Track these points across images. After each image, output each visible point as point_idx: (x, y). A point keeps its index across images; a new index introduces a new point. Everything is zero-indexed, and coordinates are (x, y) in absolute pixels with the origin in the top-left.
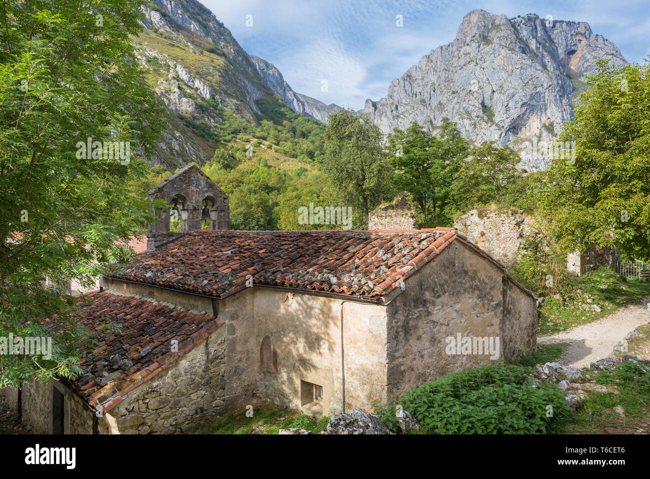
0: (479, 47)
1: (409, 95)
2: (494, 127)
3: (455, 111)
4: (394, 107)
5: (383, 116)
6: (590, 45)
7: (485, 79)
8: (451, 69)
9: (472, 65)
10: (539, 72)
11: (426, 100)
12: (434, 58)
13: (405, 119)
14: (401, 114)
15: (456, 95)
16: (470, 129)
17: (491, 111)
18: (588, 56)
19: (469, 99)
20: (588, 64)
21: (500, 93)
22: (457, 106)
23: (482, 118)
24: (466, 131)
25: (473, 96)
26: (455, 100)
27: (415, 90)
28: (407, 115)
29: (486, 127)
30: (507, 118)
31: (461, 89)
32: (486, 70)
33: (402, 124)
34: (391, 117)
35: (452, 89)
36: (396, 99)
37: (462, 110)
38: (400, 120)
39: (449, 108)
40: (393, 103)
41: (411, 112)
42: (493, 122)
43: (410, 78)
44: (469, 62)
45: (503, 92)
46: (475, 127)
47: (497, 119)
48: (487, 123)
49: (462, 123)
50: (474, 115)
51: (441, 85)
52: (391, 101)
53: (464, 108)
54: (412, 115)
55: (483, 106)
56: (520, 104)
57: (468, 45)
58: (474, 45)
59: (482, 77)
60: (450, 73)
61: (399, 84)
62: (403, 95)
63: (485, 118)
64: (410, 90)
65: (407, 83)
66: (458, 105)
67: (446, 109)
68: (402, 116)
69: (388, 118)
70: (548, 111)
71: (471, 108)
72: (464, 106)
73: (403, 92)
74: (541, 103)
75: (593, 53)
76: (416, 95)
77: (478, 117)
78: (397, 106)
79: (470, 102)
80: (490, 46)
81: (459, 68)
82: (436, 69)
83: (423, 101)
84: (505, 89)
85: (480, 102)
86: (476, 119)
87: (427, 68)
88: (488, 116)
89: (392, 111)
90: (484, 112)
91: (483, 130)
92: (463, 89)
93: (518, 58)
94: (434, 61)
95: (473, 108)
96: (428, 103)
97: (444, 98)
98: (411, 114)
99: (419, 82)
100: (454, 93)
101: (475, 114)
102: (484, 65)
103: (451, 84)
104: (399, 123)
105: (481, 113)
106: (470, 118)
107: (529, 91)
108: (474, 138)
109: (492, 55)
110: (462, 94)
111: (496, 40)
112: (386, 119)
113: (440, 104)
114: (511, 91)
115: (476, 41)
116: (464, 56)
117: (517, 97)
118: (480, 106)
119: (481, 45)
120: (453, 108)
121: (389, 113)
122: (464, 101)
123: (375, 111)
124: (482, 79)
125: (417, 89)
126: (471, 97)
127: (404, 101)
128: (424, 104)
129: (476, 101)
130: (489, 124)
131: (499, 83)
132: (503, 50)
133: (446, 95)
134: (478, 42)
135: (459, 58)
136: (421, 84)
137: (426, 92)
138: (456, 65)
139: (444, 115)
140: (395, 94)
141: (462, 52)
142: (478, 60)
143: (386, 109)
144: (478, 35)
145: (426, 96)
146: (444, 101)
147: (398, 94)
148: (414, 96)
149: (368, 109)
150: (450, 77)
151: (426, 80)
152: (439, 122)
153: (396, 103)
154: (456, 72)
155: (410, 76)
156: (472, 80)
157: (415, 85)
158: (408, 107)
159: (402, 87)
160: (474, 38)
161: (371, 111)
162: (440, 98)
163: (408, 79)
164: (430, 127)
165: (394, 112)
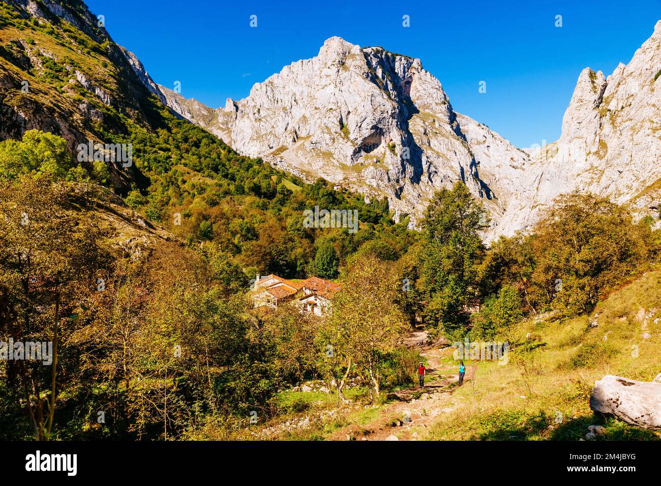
0: (338, 71)
1: (271, 101)
2: (349, 143)
3: (317, 125)
4: (257, 110)
5: (245, 117)
6: (421, 79)
7: (343, 101)
8: (314, 86)
9: (333, 86)
10: (386, 100)
11: (288, 108)
13: (267, 123)
14: (263, 118)
15: (318, 111)
16: (330, 142)
17: (347, 129)
18: (419, 88)
19: (329, 116)
20: (420, 94)
21: (355, 114)
23: (340, 134)
24: (327, 144)
25: (333, 114)
26: (317, 116)
27: (276, 97)
28: (268, 119)
29: (343, 142)
30: (360, 137)
32: (344, 93)
33: (264, 127)
34: (253, 119)
35: (315, 105)
36: (258, 103)
37: (323, 125)
38: (262, 123)
39: (312, 122)
40: (255, 106)
41: (272, 117)
42: (348, 138)
43: (272, 85)
44: (330, 84)
45: (357, 114)
46: (334, 142)
47: (352, 137)
48: (343, 138)
49: (323, 137)
50: (333, 131)
51: (304, 98)
52: (253, 104)
53: (325, 124)
54: (274, 120)
55: (340, 124)
56: (371, 126)
57: (329, 68)
58: (334, 69)
59: (340, 98)
61: (261, 88)
62: (265, 100)
63: (343, 135)
64: (272, 96)
65: (269, 89)
66: (319, 120)
67: (309, 122)
68: (263, 120)
70: (391, 134)
71: (330, 125)
72: (325, 121)
73: (265, 97)
74: (386, 127)
75: (423, 86)
76: (277, 101)
77: (336, 133)
78: (259, 109)
79: (330, 119)
80: (347, 72)
81: (321, 87)
82: (297, 80)
83: (284, 109)
84: (359, 112)
85: (338, 119)
86: (334, 134)
88: (344, 133)
89: (254, 114)
90: (341, 129)
91: (340, 145)
92: (324, 107)
93: (371, 87)
94: (295, 73)
95: (333, 125)
96: (289, 111)
97: (308, 112)
98: (272, 119)
99: (281, 89)
100: (316, 108)
102: (342, 88)
103: (314, 101)
104: (261, 126)
105: (338, 130)
106: (330, 133)
107: (378, 115)
108: (333, 151)
109: (349, 81)
110: (324, 111)
111: (352, 68)
112: (249, 121)
113: (304, 117)
114: (364, 115)
115: (336, 66)
116: (325, 77)
117: (368, 120)
118: (338, 123)
119: (340, 70)
120: (316, 123)
121: (251, 115)
122: (325, 117)
123: (237, 111)
124: (341, 100)
125: (278, 96)
126: (331, 114)
127: (266, 106)
128: (286, 112)
129: (335, 119)
130: (346, 141)
131: (355, 105)
132: (358, 78)
133: (309, 110)
134: (338, 67)
135: (321, 78)
136: (282, 92)
137: (287, 101)
138: (317, 83)
139: (308, 127)
140: (257, 97)
141: (323, 73)
142: (337, 83)
143: (248, 111)
144: (337, 61)
145: (288, 105)
146: (308, 115)
147: (260, 99)
148: (276, 102)
149: (229, 107)
150: (312, 93)
151: (287, 89)
152: (303, 134)
153: (259, 107)
154: (318, 90)
155: (272, 83)
156: (332, 100)
157: (276, 92)
158: (270, 112)
159: (265, 92)
160: (334, 63)
161: (232, 110)
162: (303, 111)
163: (270, 85)
164: (295, 137)
165: (257, 115)
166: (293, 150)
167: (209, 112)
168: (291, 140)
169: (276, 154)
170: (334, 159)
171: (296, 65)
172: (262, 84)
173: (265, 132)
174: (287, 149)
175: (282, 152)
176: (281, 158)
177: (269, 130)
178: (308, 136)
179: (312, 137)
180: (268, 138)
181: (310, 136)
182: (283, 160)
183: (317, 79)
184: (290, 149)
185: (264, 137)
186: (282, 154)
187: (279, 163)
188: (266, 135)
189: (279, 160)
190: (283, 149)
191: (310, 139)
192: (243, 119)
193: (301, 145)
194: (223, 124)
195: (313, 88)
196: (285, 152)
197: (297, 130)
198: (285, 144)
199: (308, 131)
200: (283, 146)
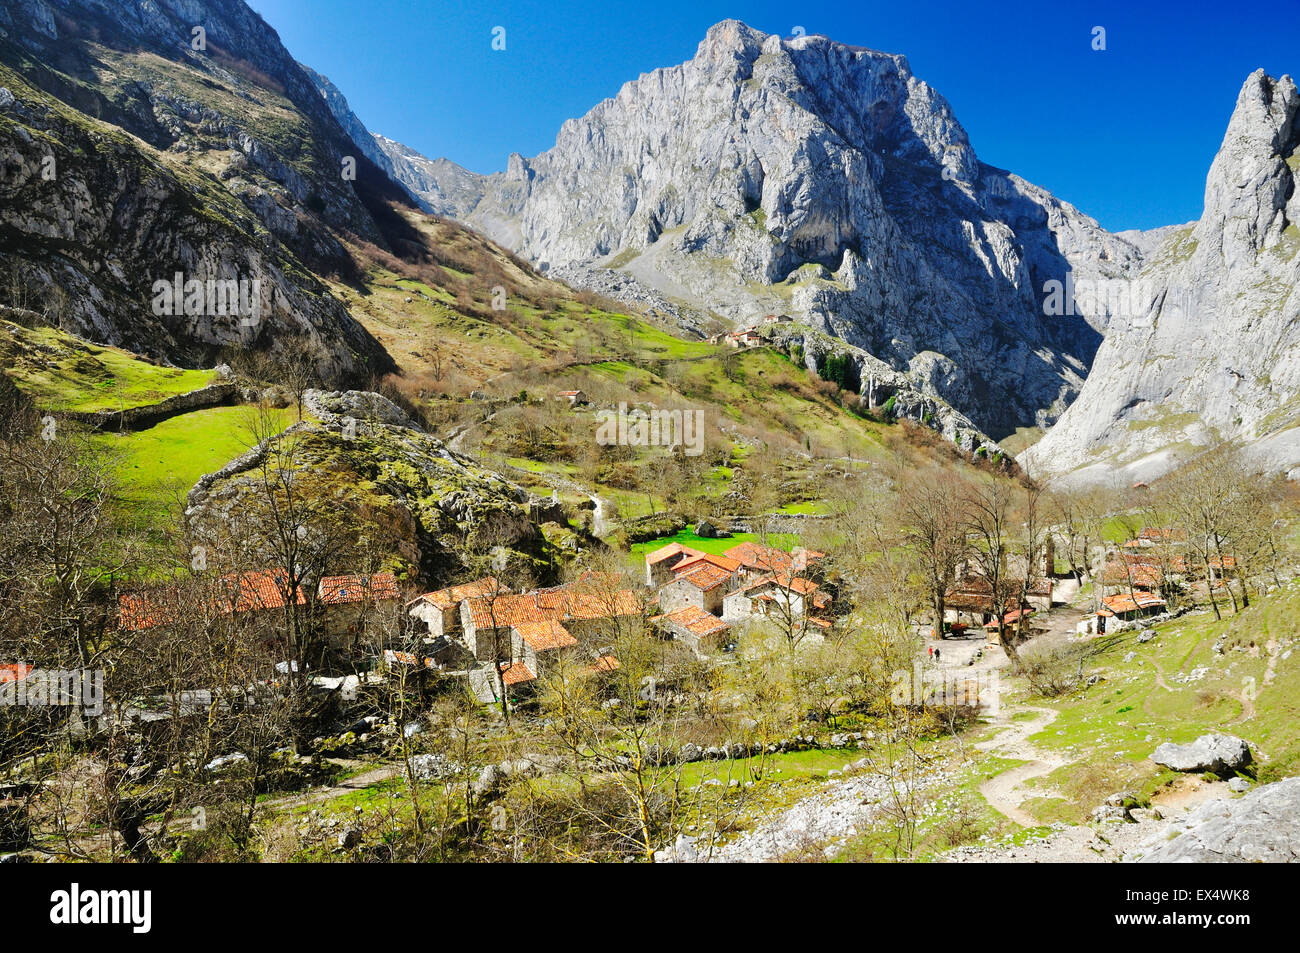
0: (738, 91)
1: (599, 154)
2: (766, 239)
3: (698, 204)
4: (571, 174)
5: (548, 190)
7: (749, 151)
11: (634, 167)
12: (648, 91)
14: (584, 191)
15: (699, 174)
17: (761, 210)
19: (722, 183)
21: (775, 178)
22: (701, 195)
23: (746, 220)
25: (729, 178)
27: (610, 147)
29: (752, 237)
30: (788, 224)
31: (709, 163)
32: (750, 134)
34: (564, 194)
35: (693, 163)
37: (709, 202)
38: (582, 201)
39: (687, 196)
40: (567, 168)
41: (603, 187)
42: (762, 229)
43: (601, 123)
45: (780, 177)
47: (771, 225)
48: (753, 229)
49: (711, 228)
50: (731, 213)
52: (563, 163)
53: (714, 199)
55: (746, 198)
57: (718, 85)
58: (730, 87)
59: (744, 145)
61: (578, 131)
62: (587, 154)
63: (751, 221)
64: (601, 146)
65: (594, 130)
66: (702, 193)
67: (681, 197)
68: (585, 194)
69: (559, 195)
70: (852, 216)
71: (725, 201)
72: (714, 195)
73: (588, 148)
74: (842, 201)
76: (613, 155)
77: (738, 217)
78: (575, 174)
79: (724, 191)
80: (757, 93)
81: (703, 125)
83: (628, 170)
84: (784, 173)
85: (742, 189)
86: (734, 221)
87: (633, 106)
88: (755, 219)
89: (567, 183)
90: (748, 209)
91: (747, 242)
92: (712, 165)
93: (806, 120)
94: (647, 97)
95: (730, 201)
96: (637, 174)
97: (678, 178)
99: (619, 130)
100: (694, 169)
101: (733, 211)
102: (748, 126)
103: (690, 153)
104: (580, 207)
105: (742, 211)
106: (725, 219)
108: (731, 255)
109: (762, 110)
110: (711, 174)
111: (767, 84)
112: (555, 197)
113: (671, 187)
114: (794, 178)
115: (732, 80)
116: (710, 103)
117: (804, 189)
118: (742, 198)
119: (742, 89)
120: (694, 198)
121: (560, 186)
122: (714, 187)
123: (531, 178)
124: (745, 150)
125: (614, 145)
126: (726, 180)
128: (630, 176)
129: (733, 188)
130: (757, 233)
131: (774, 160)
132: (780, 103)
133: (680, 173)
134: (736, 82)
136: (621, 135)
137: (632, 154)
138: (696, 117)
139: (679, 208)
140: (571, 149)
141: (706, 97)
142: (736, 115)
143: (554, 177)
144: (735, 69)
145: (634, 162)
146: (678, 183)
147: (577, 152)
148: (609, 157)
149: (514, 173)
151: (631, 129)
152: (669, 221)
154: (698, 132)
155: (600, 118)
156: (727, 151)
157: (609, 136)
159: (586, 138)
160: (729, 75)
161: (521, 178)
162: (668, 176)
163: (597, 122)
164: (654, 230)
166: (651, 256)
167: (475, 184)
168: (646, 236)
169: (617, 267)
170: (735, 271)
171: (649, 82)
172: (581, 121)
173: (589, 220)
174: (639, 254)
175: (627, 261)
176: (628, 274)
177: (597, 215)
178: (681, 228)
179: (689, 229)
180: (597, 231)
181: (685, 227)
182: (632, 279)
183: (694, 108)
184: (645, 256)
185: (588, 228)
186: (628, 267)
187: (623, 285)
188: (591, 225)
189: (623, 278)
190: (629, 255)
191: (685, 233)
192: (543, 195)
193: (666, 245)
196: (635, 261)
197: (658, 214)
198: (635, 245)
199: (679, 216)
200: (629, 250)
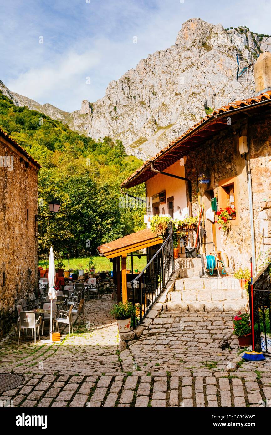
0: (200, 52)
1: (128, 97)
3: (179, 112)
4: (113, 108)
5: (101, 117)
7: (206, 83)
8: (173, 72)
9: (194, 68)
11: (146, 102)
12: (152, 62)
13: (125, 121)
14: (119, 116)
15: (179, 96)
19: (192, 101)
21: (222, 96)
22: (181, 108)
25: (196, 98)
26: (179, 102)
27: (133, 92)
28: (125, 116)
31: (184, 91)
32: (207, 74)
33: (122, 125)
34: (110, 118)
35: (175, 91)
36: (114, 101)
37: (185, 111)
38: (119, 121)
39: (173, 108)
40: (111, 105)
41: (130, 113)
43: (128, 81)
44: (191, 66)
45: (224, 95)
49: (186, 124)
51: (163, 87)
52: (109, 102)
53: (188, 109)
54: (132, 117)
55: (205, 108)
57: (189, 50)
58: (195, 50)
59: (203, 80)
60: (172, 75)
61: (117, 86)
62: (121, 97)
64: (129, 93)
65: (125, 85)
66: (181, 106)
67: (169, 110)
68: (121, 117)
69: (107, 119)
71: (194, 110)
72: (188, 107)
73: (122, 94)
76: (135, 97)
77: (201, 118)
78: (115, 107)
79: (193, 104)
80: (210, 51)
81: (181, 71)
82: (154, 72)
83: (142, 103)
84: (226, 92)
85: (203, 104)
87: (145, 71)
89: (111, 112)
92: (186, 92)
94: (152, 65)
95: (197, 110)
96: (147, 105)
97: (168, 99)
98: (129, 115)
99: (138, 84)
100: (177, 94)
101: (199, 115)
102: (205, 69)
103: (174, 86)
104: (118, 124)
109: (213, 61)
110: (186, 96)
111: (215, 47)
112: (105, 120)
113: (164, 105)
115: (196, 46)
116: (185, 60)
118: (203, 108)
119: (202, 51)
120: (177, 109)
121: (107, 114)
122: (188, 103)
123: (92, 112)
124: (204, 82)
125: (135, 92)
126: (194, 99)
127: (122, 103)
128: (144, 106)
129: (199, 103)
131: (221, 86)
132: (223, 56)
133: (169, 97)
134: (199, 47)
135: (180, 62)
136: (139, 87)
137: (145, 95)
138: (177, 68)
139: (168, 115)
140: (113, 96)
141: (182, 57)
142: (199, 64)
143: (104, 110)
144: (198, 41)
145: (145, 99)
146: (167, 102)
147: (116, 96)
148: (133, 98)
149: (84, 110)
150: (171, 79)
151: (144, 83)
152: (163, 122)
153: (115, 105)
154: (178, 74)
155: (128, 79)
156: (194, 84)
157: (133, 87)
158: (127, 109)
159: (121, 89)
160: (194, 44)
161: (88, 112)
162: (163, 99)
163: (126, 81)
164: (155, 127)
165: (113, 113)
166: (153, 141)
167: (64, 116)
168: (151, 130)
169: (134, 147)
171: (153, 57)
172: (118, 81)
173: (123, 130)
174: (146, 140)
175: (140, 144)
176: (140, 150)
177: (127, 128)
178: (170, 126)
179: (174, 126)
180: (126, 135)
181: (172, 125)
182: (142, 152)
183: (176, 64)
184: (149, 141)
185: (122, 134)
186: (141, 147)
187: (137, 155)
188: (123, 133)
189: (137, 151)
190: (142, 141)
191: (172, 128)
192: (99, 120)
193: (162, 135)
194: (78, 127)
195: (172, 74)
196: (144, 143)
197: (157, 119)
198: (144, 136)
199: (169, 119)
200: (141, 138)
